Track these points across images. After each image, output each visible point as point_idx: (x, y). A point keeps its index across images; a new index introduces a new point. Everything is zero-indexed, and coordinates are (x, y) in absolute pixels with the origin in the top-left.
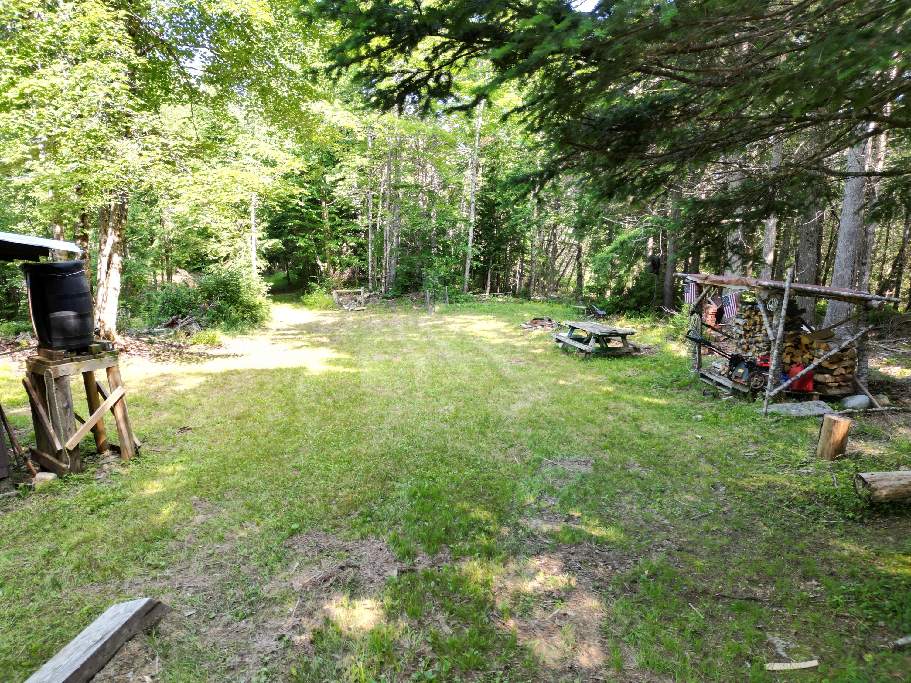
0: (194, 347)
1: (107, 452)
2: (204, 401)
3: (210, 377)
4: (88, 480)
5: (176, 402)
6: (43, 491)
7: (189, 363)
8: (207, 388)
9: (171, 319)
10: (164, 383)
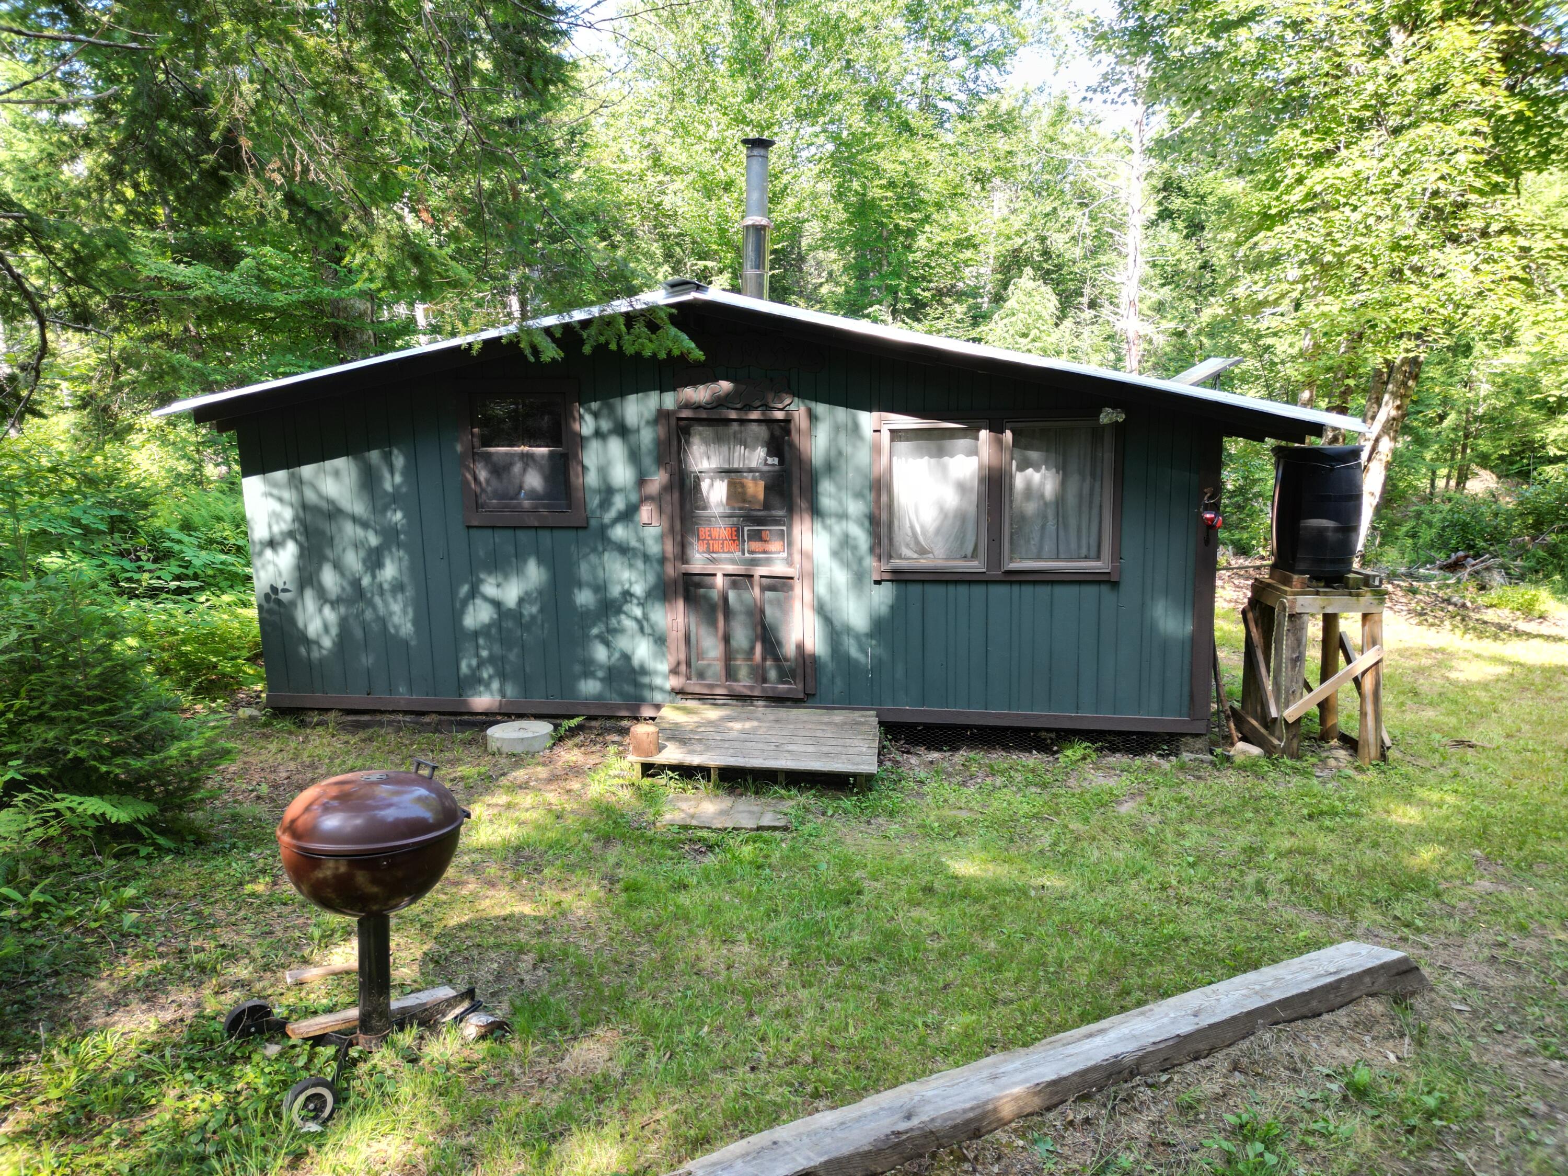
0: (1490, 611)
1: (1334, 742)
2: (1504, 707)
3: (1518, 669)
4: (1305, 773)
5: (1451, 696)
6: (1243, 768)
7: (1480, 638)
8: (1510, 687)
9: (1453, 556)
10: (1430, 662)
